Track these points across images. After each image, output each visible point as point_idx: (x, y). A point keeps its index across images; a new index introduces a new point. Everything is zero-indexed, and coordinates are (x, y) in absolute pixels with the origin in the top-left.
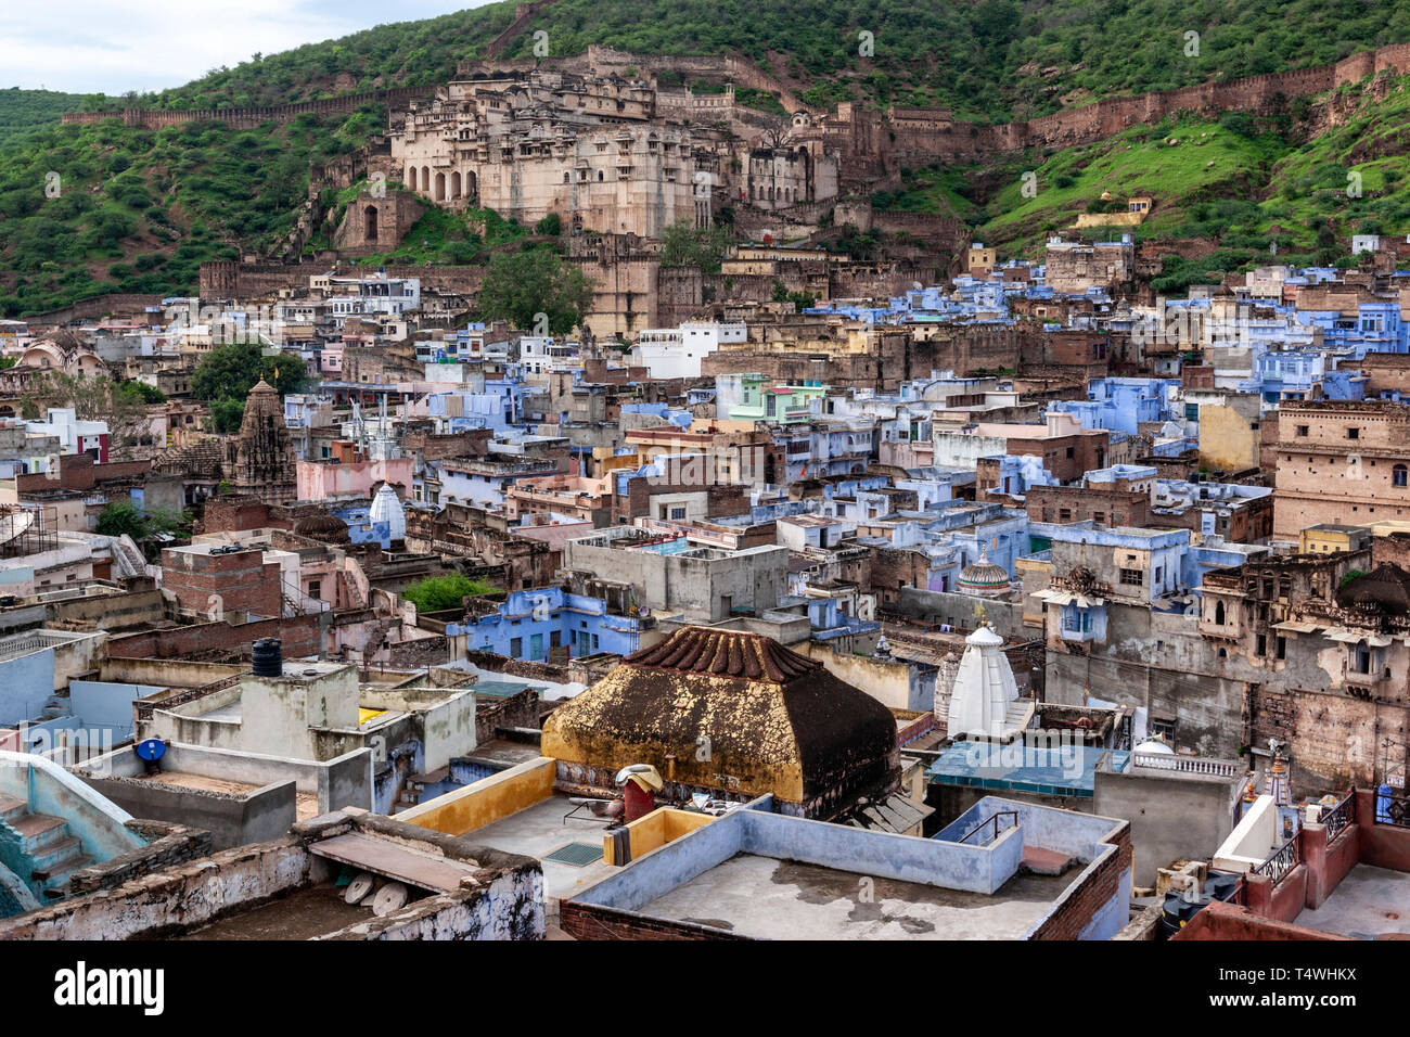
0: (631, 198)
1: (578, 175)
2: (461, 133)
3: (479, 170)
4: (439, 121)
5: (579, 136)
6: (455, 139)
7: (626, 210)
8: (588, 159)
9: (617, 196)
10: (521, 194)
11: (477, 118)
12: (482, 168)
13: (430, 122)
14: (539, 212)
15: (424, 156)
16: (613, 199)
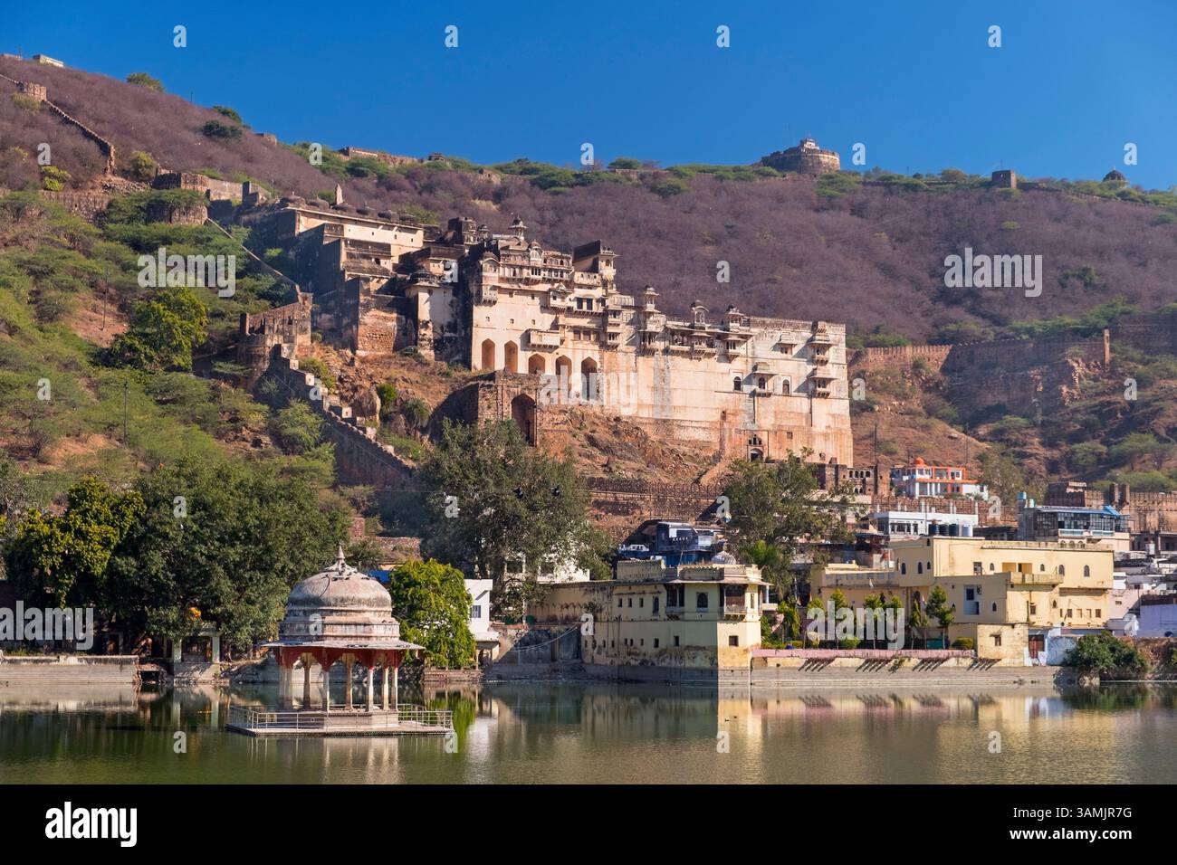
1: (755, 381)
3: (601, 358)
4: (540, 277)
5: (755, 331)
6: (570, 309)
7: (826, 436)
8: (768, 362)
9: (813, 416)
10: (668, 400)
11: (605, 283)
12: (607, 355)
13: (524, 276)
14: (698, 428)
15: (508, 325)
16: (804, 420)
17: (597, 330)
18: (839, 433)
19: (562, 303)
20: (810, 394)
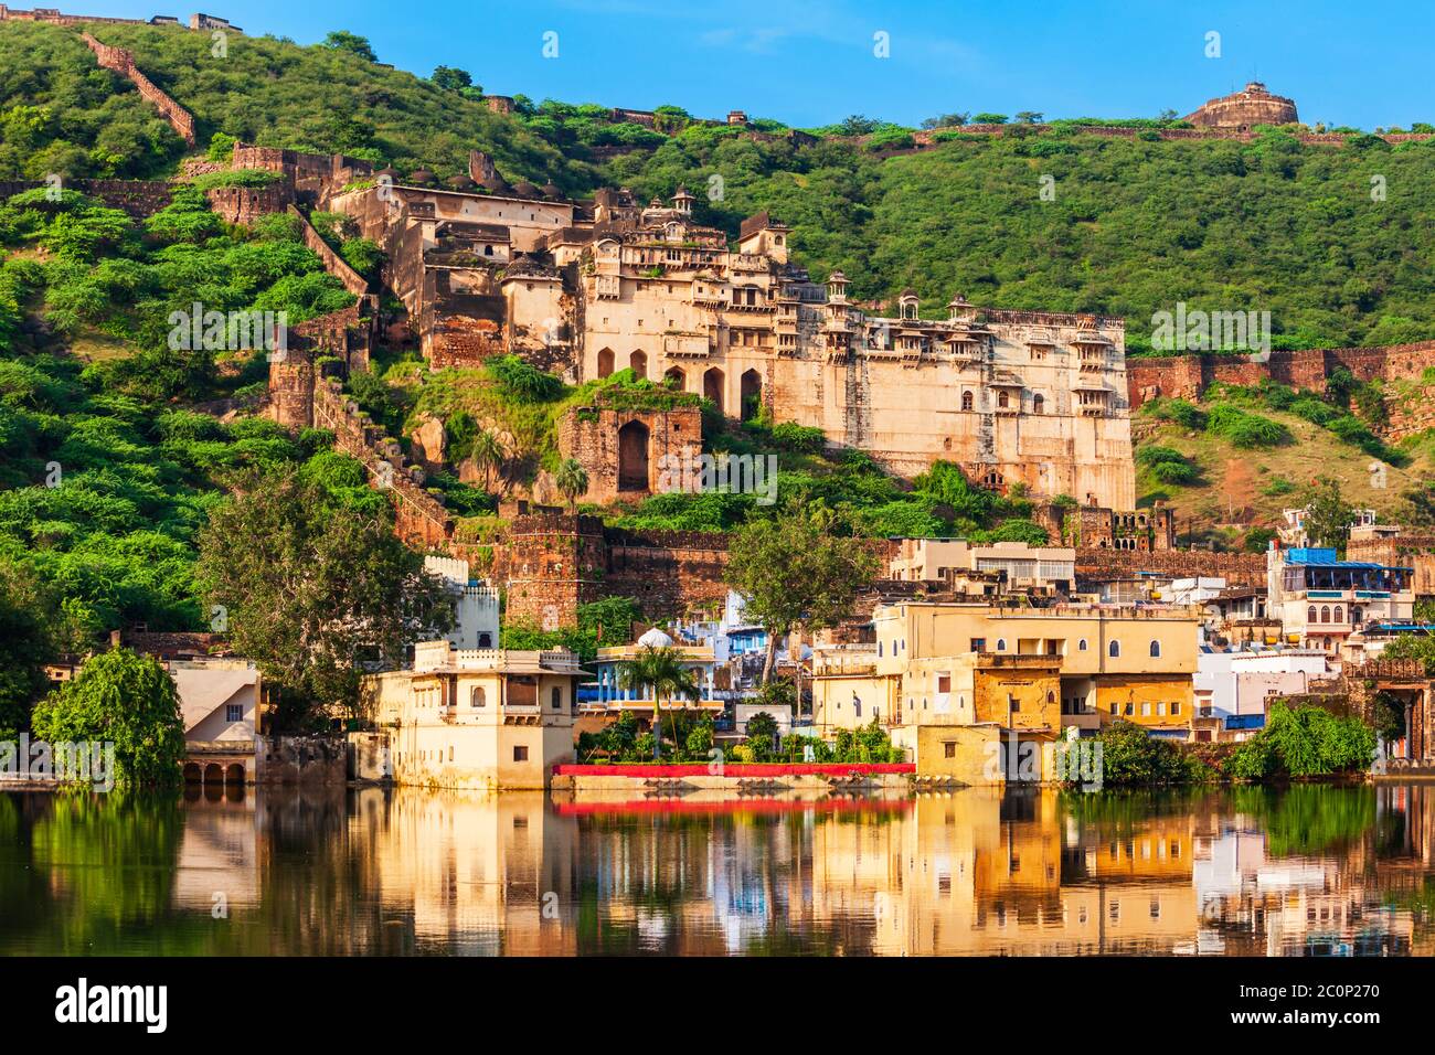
0: (1103, 449)
1: (993, 397)
2: (737, 291)
3: (770, 372)
4: (681, 263)
5: (994, 328)
6: (721, 304)
7: (1096, 469)
8: (1014, 370)
9: (1076, 443)
10: (868, 425)
11: (774, 268)
12: (778, 365)
13: (657, 261)
14: (911, 461)
15: (638, 329)
16: (1065, 448)
17: (764, 332)
18: (1116, 465)
19: (712, 297)
20: (1074, 412)
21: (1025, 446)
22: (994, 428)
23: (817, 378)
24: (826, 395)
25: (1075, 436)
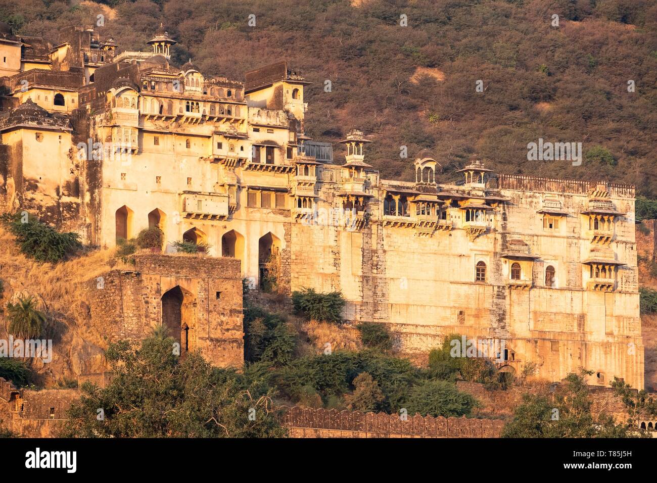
0: (613, 326)
1: (506, 268)
2: (257, 147)
3: (288, 234)
4: (198, 115)
5: (507, 194)
7: (606, 346)
8: (526, 239)
9: (588, 318)
10: (383, 295)
11: (293, 125)
12: (295, 230)
13: (176, 113)
14: (425, 335)
15: (154, 186)
16: (575, 324)
17: (281, 191)
19: (231, 154)
20: (584, 286)
21: (536, 321)
22: (507, 301)
23: (333, 243)
24: (342, 261)
25: (585, 311)
